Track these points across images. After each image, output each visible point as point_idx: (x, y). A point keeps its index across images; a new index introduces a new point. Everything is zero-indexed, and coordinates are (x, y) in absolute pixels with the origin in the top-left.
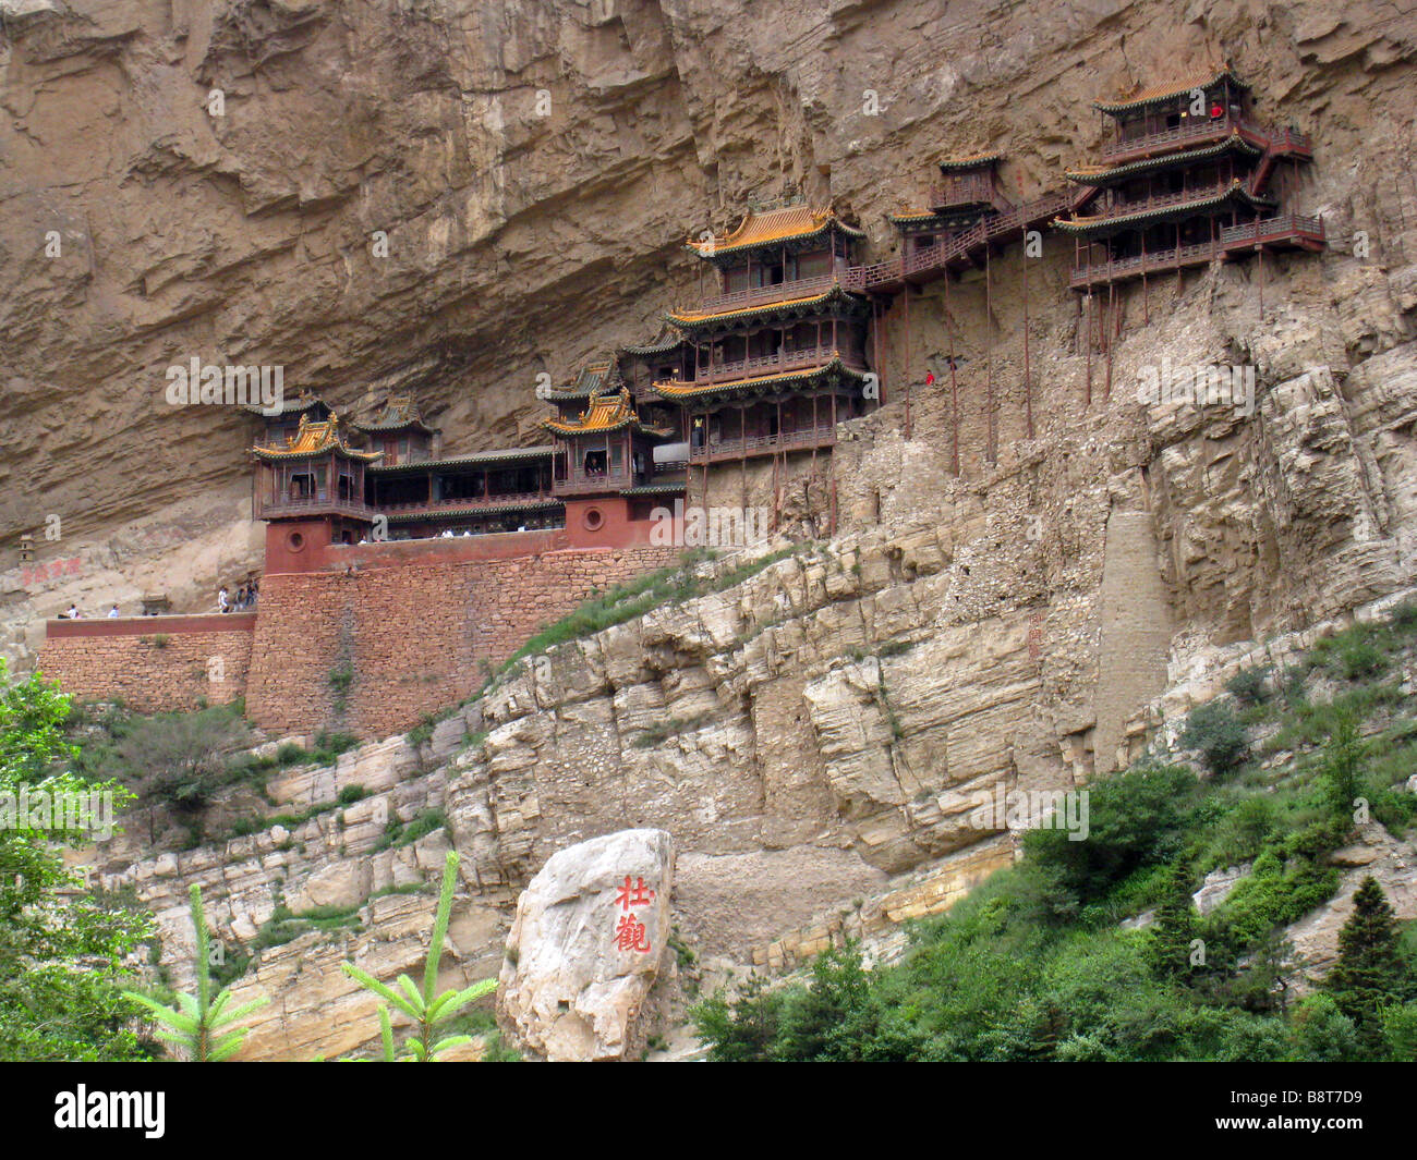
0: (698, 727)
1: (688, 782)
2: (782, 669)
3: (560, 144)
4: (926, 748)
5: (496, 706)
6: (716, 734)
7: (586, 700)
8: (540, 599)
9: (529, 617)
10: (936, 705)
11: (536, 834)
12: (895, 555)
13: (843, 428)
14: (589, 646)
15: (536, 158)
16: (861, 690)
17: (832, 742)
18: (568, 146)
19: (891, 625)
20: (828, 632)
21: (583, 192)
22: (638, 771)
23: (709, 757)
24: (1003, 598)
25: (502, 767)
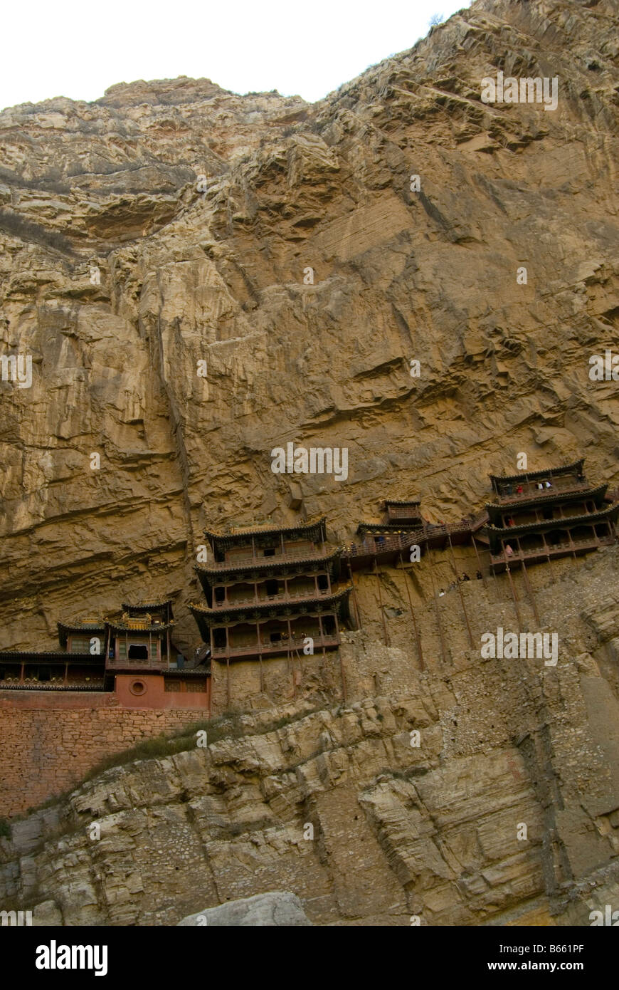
0: (264, 827)
1: (264, 869)
2: (338, 782)
3: (91, 482)
4: (463, 838)
5: (94, 802)
6: (278, 833)
7: (167, 803)
8: (96, 738)
9: (88, 751)
10: (460, 809)
11: (140, 908)
12: (399, 713)
13: (343, 636)
14: (166, 764)
15: (72, 487)
16: (404, 797)
17: (397, 832)
18: (96, 483)
19: (409, 756)
20: (368, 758)
21: (102, 511)
22: (222, 857)
23: (276, 849)
24: (481, 742)
25: (110, 848)
